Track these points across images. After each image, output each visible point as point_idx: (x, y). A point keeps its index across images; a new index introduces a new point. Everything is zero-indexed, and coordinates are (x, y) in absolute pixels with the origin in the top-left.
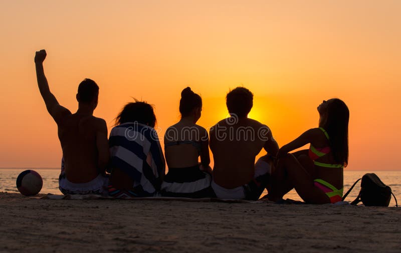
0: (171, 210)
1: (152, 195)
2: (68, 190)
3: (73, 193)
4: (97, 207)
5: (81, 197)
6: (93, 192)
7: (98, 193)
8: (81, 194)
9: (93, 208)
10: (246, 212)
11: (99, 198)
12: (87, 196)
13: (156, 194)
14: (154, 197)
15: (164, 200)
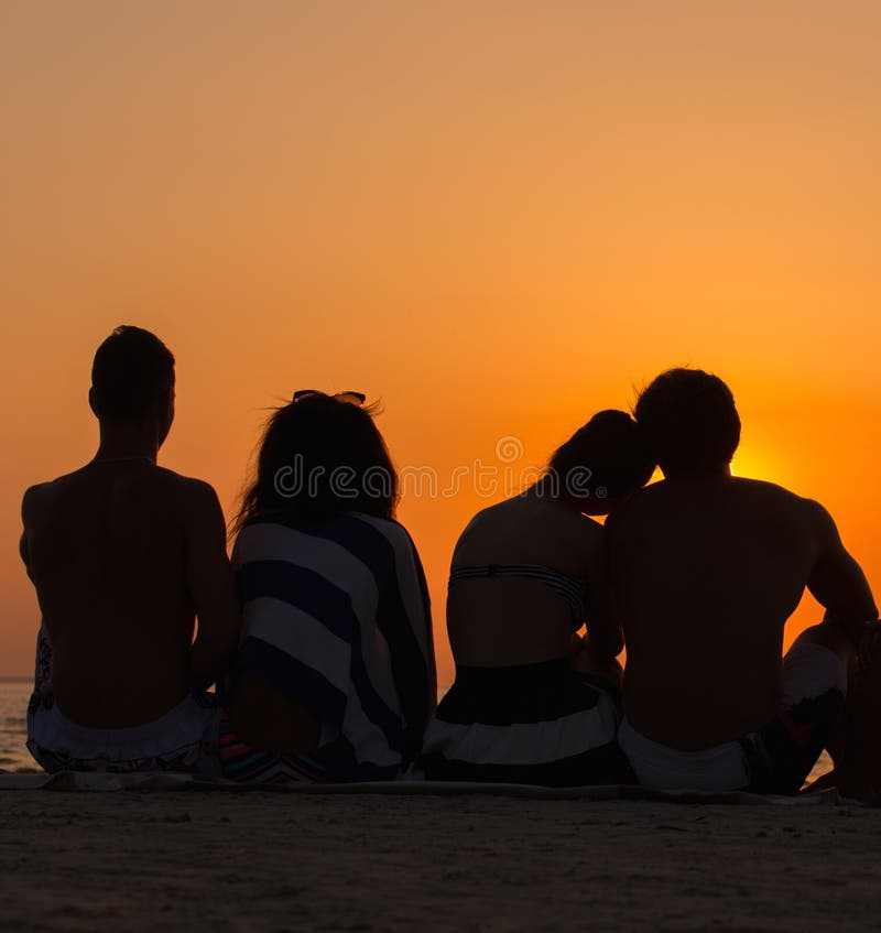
0: (471, 829)
1: (389, 773)
2: (65, 756)
3: (82, 766)
4: (186, 818)
5: (115, 782)
6: (162, 764)
7: (178, 765)
8: (114, 770)
9: (168, 819)
10: (762, 835)
11: (187, 787)
12: (138, 778)
13: (404, 771)
14: (396, 783)
15: (438, 792)
